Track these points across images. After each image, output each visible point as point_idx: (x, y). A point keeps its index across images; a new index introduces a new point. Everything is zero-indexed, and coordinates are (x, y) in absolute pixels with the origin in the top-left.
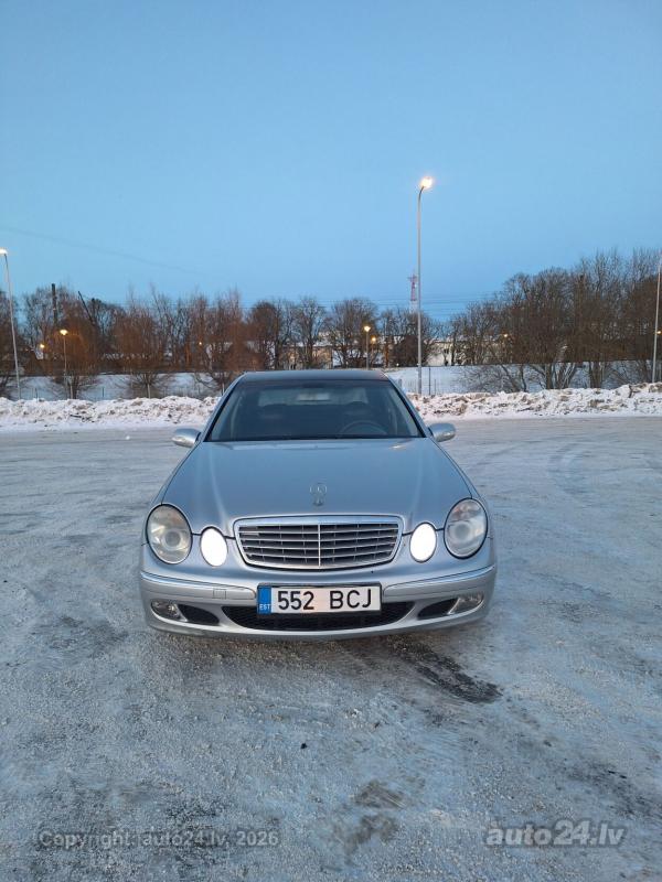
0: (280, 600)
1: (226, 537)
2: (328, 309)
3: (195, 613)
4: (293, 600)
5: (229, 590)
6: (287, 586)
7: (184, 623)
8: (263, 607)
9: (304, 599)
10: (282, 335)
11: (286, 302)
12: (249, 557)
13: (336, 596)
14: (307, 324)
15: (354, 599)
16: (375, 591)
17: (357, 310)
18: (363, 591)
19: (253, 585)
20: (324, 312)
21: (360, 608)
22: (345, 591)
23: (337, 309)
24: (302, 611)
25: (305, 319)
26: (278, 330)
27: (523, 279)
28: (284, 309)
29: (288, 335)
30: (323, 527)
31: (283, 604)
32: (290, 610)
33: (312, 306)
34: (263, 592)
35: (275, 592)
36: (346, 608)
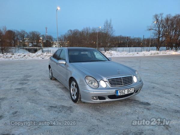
0: (120, 92)
1: (105, 81)
2: (28, 33)
3: (101, 98)
4: (122, 92)
5: (110, 92)
6: (121, 90)
7: (98, 100)
8: (117, 94)
9: (124, 92)
10: (16, 38)
11: (16, 31)
12: (111, 85)
13: (128, 90)
14: (23, 36)
15: (131, 91)
16: (133, 88)
17: (36, 34)
18: (132, 89)
19: (114, 90)
20: (27, 34)
21: (131, 92)
22: (129, 89)
23: (30, 33)
24: (123, 94)
25: (22, 35)
26: (14, 37)
27: (71, 31)
28: (16, 32)
29: (17, 38)
30: (123, 78)
31: (120, 93)
32: (121, 94)
33: (24, 32)
34: (117, 92)
35: (119, 91)
36: (129, 93)
